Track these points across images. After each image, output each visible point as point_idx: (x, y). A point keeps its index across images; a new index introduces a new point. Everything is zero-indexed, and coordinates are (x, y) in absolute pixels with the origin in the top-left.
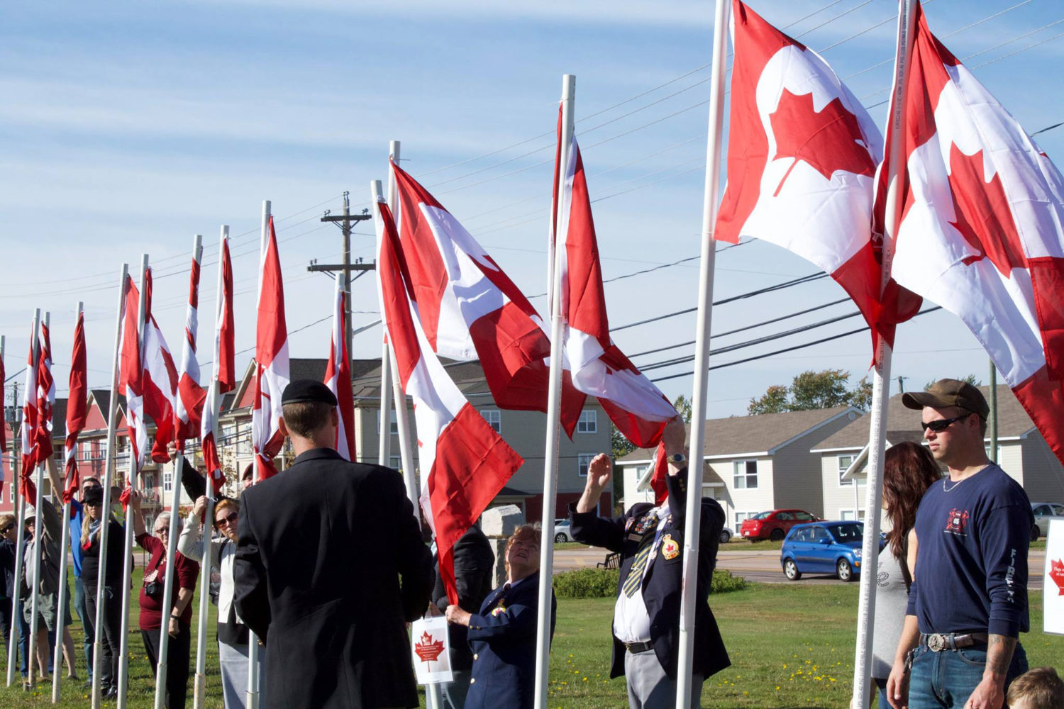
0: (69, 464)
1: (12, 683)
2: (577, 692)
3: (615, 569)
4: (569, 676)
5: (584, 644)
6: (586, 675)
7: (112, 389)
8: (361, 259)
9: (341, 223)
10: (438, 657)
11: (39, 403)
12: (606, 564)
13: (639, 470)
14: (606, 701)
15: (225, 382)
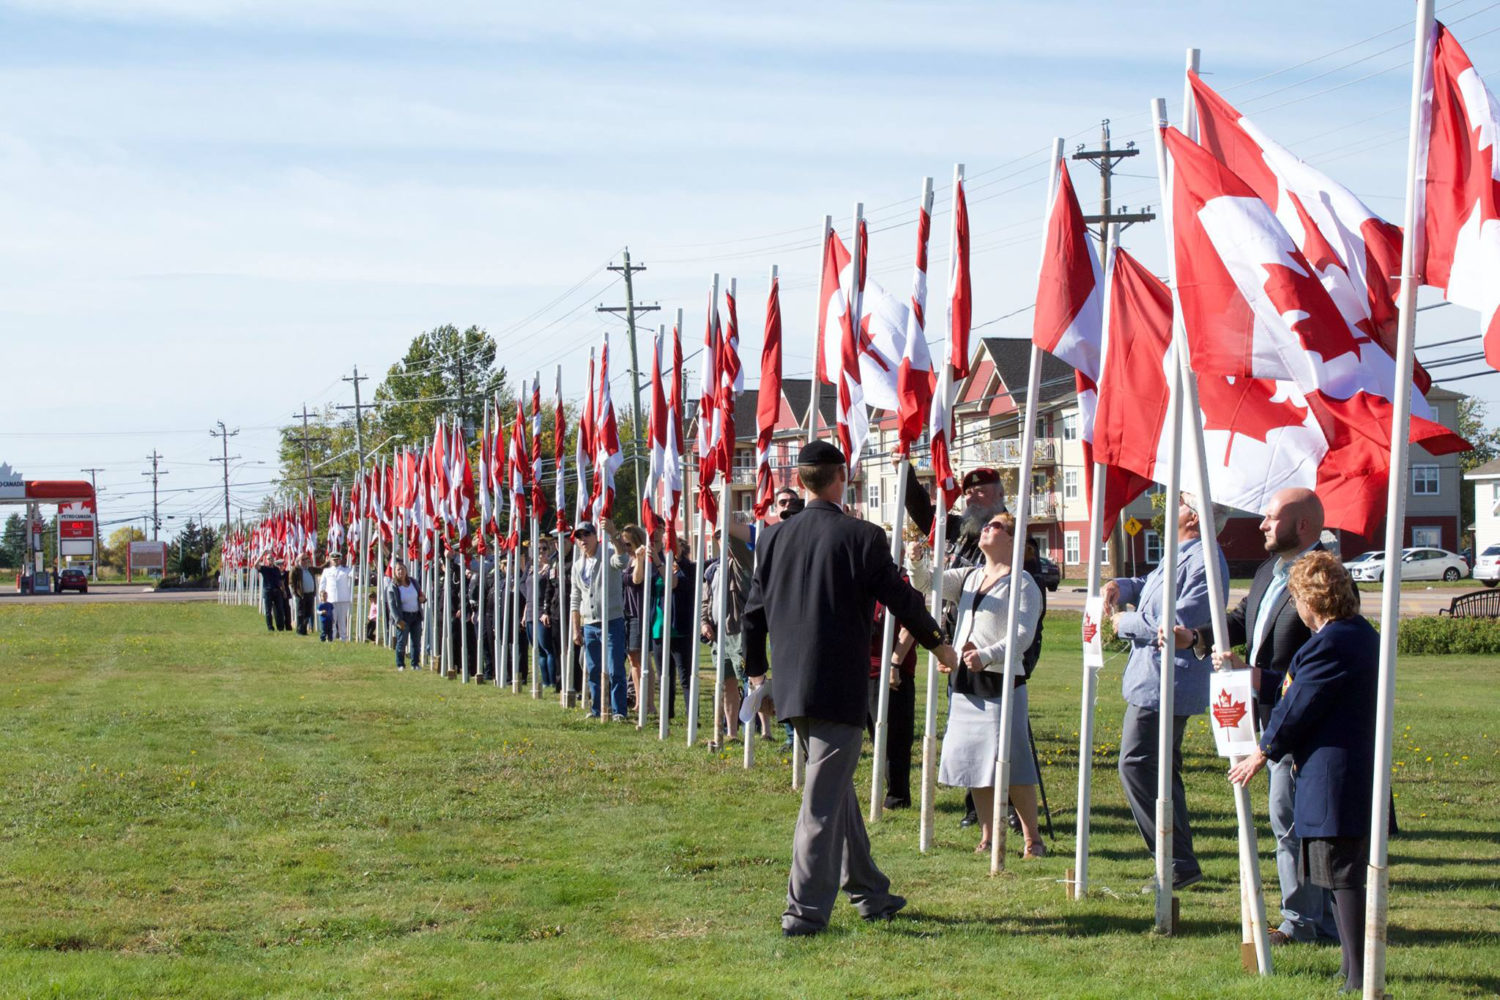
0: (762, 471)
1: (694, 742)
2: (1419, 776)
3: (1464, 617)
4: (1407, 754)
5: (1425, 714)
6: (1430, 753)
7: (813, 377)
8: (1125, 208)
9: (1099, 160)
10: (1239, 723)
11: (724, 393)
12: (1451, 611)
13: (1496, 486)
14: (1458, 788)
15: (958, 366)
